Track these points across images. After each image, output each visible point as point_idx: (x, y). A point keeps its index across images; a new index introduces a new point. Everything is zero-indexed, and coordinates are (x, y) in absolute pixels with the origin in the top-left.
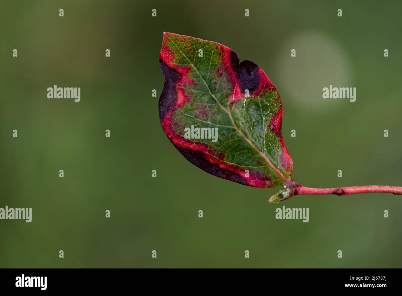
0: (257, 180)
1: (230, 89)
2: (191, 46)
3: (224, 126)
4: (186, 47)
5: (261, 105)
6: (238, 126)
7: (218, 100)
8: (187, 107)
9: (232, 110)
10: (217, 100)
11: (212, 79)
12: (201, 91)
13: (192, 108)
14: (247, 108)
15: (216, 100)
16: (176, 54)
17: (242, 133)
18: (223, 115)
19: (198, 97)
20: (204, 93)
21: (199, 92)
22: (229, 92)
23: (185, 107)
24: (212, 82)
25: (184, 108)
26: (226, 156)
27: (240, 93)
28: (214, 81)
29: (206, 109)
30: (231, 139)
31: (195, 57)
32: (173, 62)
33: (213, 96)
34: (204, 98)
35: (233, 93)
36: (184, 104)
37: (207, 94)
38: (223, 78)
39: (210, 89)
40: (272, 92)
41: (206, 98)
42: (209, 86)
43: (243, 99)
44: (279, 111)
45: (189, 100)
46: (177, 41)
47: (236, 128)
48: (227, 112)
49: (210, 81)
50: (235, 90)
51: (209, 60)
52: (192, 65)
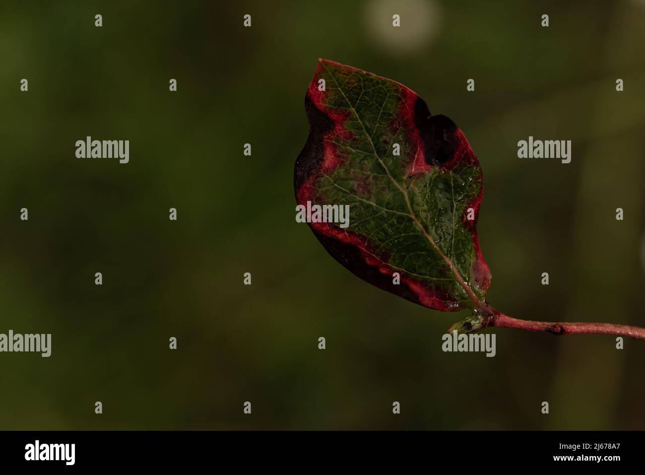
0: (434, 298)
1: (408, 154)
2: (357, 82)
3: (395, 212)
4: (348, 83)
5: (452, 185)
6: (417, 216)
7: (388, 169)
8: (339, 174)
9: (409, 189)
10: (386, 169)
11: (382, 134)
12: (362, 150)
13: (346, 177)
14: (432, 187)
15: (385, 169)
16: (332, 91)
17: (421, 226)
18: (394, 195)
19: (358, 160)
20: (367, 155)
21: (359, 153)
22: (408, 160)
23: (335, 173)
24: (381, 140)
25: (333, 175)
26: (392, 257)
27: (424, 163)
28: (384, 137)
29: (368, 181)
30: (404, 233)
31: (359, 98)
32: (325, 103)
33: (381, 161)
34: (366, 162)
35: (412, 162)
36: (334, 168)
37: (371, 156)
38: (398, 136)
39: (376, 149)
40: (472, 166)
41: (369, 164)
42: (375, 145)
43: (427, 172)
44: (477, 195)
45: (342, 162)
46: (337, 73)
47: (413, 217)
48: (402, 190)
49: (378, 137)
50: (416, 157)
51: (381, 106)
52: (353, 110)
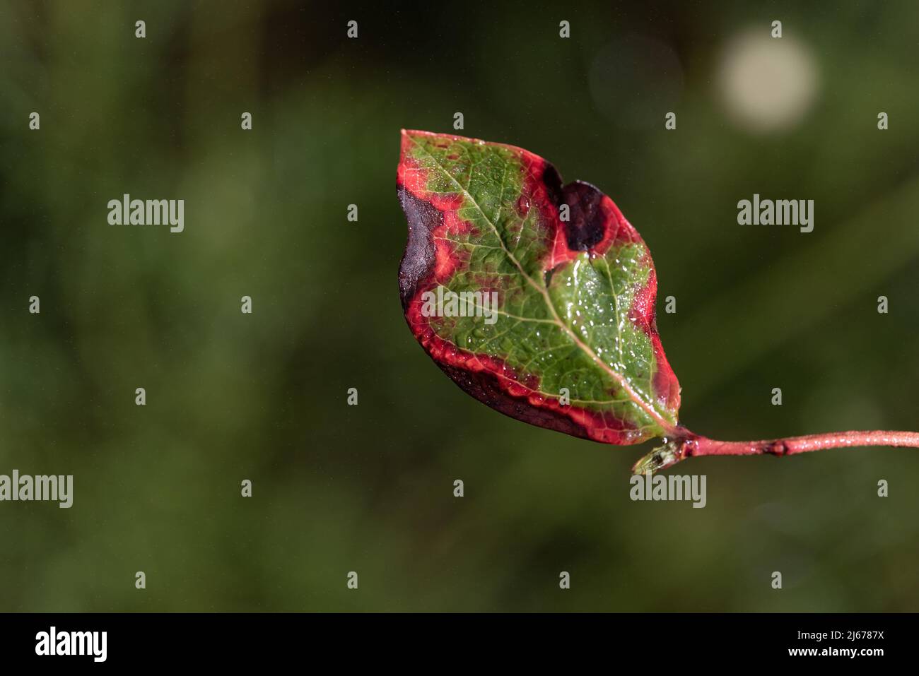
0: (606, 428)
1: (545, 240)
2: (461, 155)
3: (535, 320)
4: (450, 157)
5: (609, 273)
6: (564, 321)
7: (521, 263)
8: (457, 279)
9: (550, 287)
10: (518, 264)
11: (507, 220)
12: (485, 245)
13: (467, 283)
14: (582, 280)
15: (516, 265)
16: (430, 171)
17: (572, 335)
18: (531, 297)
19: (480, 260)
20: (492, 250)
21: (482, 248)
22: (544, 249)
23: (453, 279)
24: (508, 226)
25: (451, 283)
26: (542, 381)
27: (566, 249)
28: (511, 223)
29: (497, 285)
30: (551, 346)
31: (470, 176)
32: (424, 188)
33: (511, 256)
34: (491, 260)
35: (551, 251)
36: (451, 274)
37: (498, 251)
38: (529, 218)
39: (503, 240)
40: (631, 245)
41: (496, 261)
42: (501, 236)
43: (572, 261)
44: (648, 283)
45: (461, 264)
46: (431, 145)
47: (559, 323)
48: (540, 290)
49: (504, 225)
50: (555, 242)
51: (500, 182)
52: (466, 194)
